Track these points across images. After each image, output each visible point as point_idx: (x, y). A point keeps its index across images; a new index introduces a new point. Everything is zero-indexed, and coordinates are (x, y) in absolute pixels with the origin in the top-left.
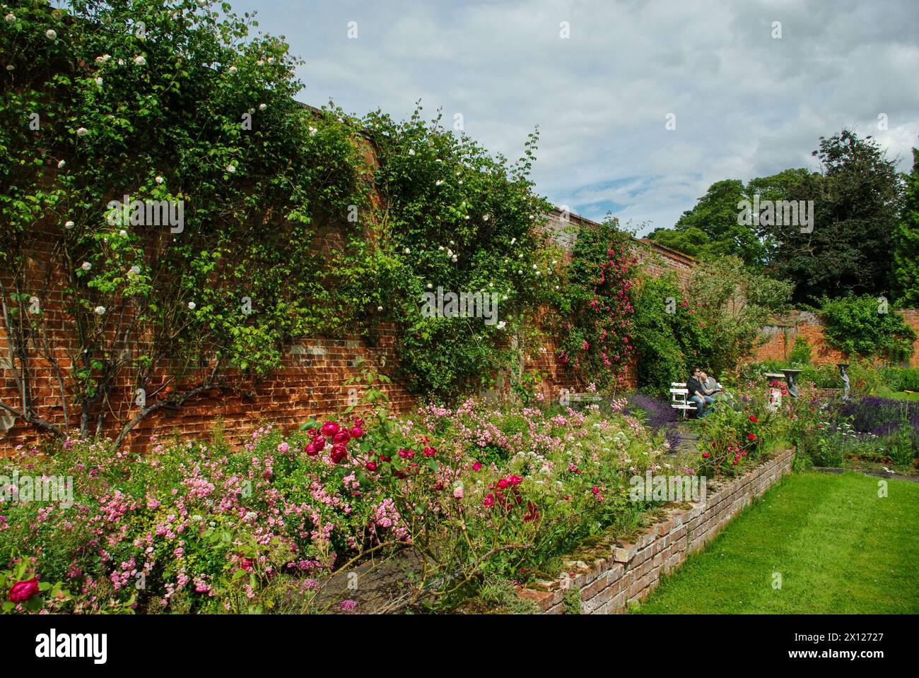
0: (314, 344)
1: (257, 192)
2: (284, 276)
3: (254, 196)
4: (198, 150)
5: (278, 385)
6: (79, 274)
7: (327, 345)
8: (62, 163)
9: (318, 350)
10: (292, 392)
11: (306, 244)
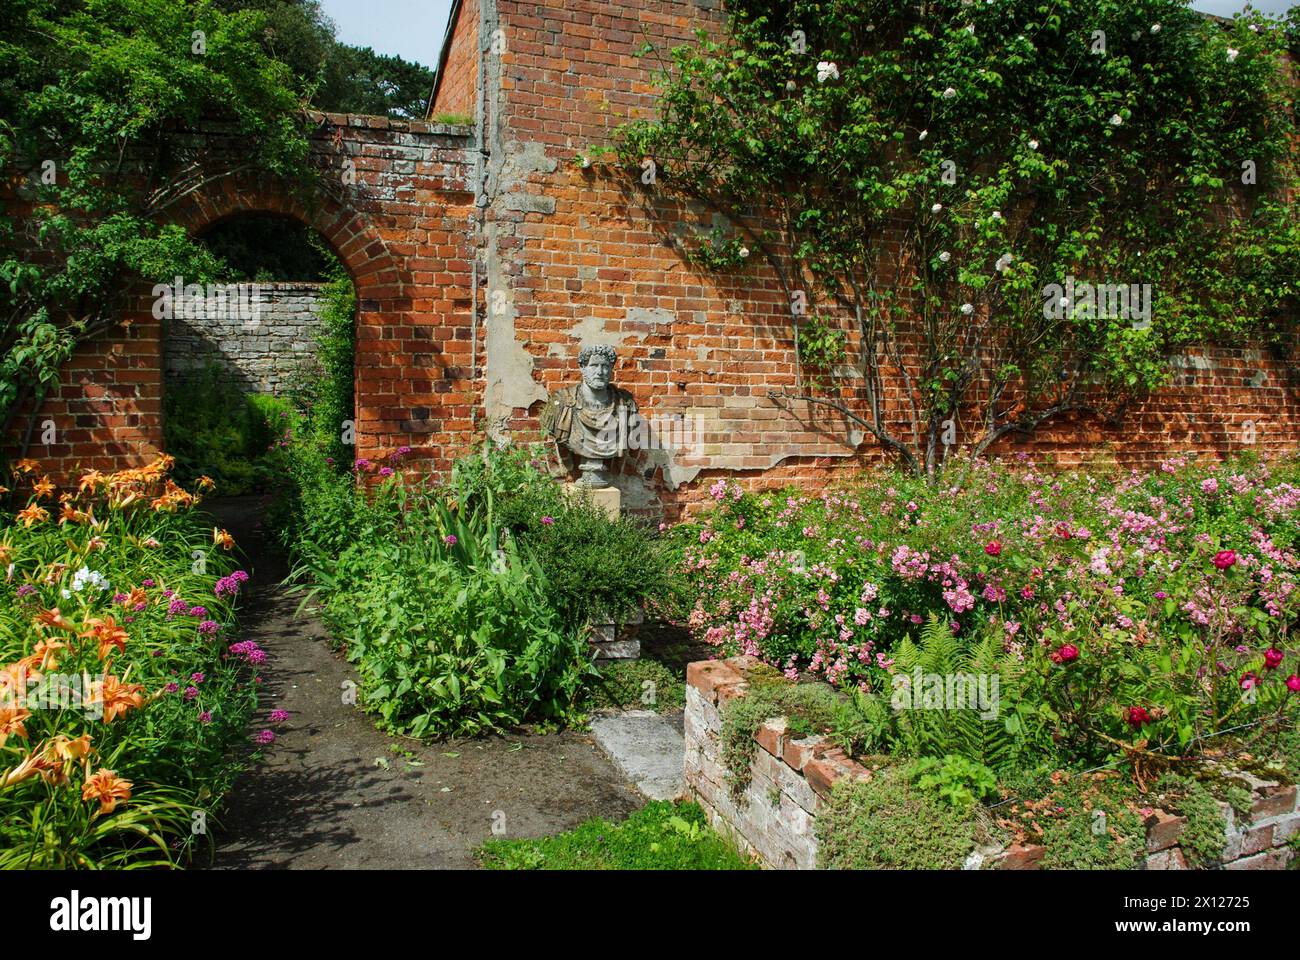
0: (1199, 352)
1: (1138, 147)
2: (1167, 261)
3: (1135, 153)
4: (1068, 98)
5: (1149, 408)
6: (935, 266)
7: (1215, 357)
8: (924, 133)
9: (1201, 362)
10: (1168, 418)
11: (1200, 214)
